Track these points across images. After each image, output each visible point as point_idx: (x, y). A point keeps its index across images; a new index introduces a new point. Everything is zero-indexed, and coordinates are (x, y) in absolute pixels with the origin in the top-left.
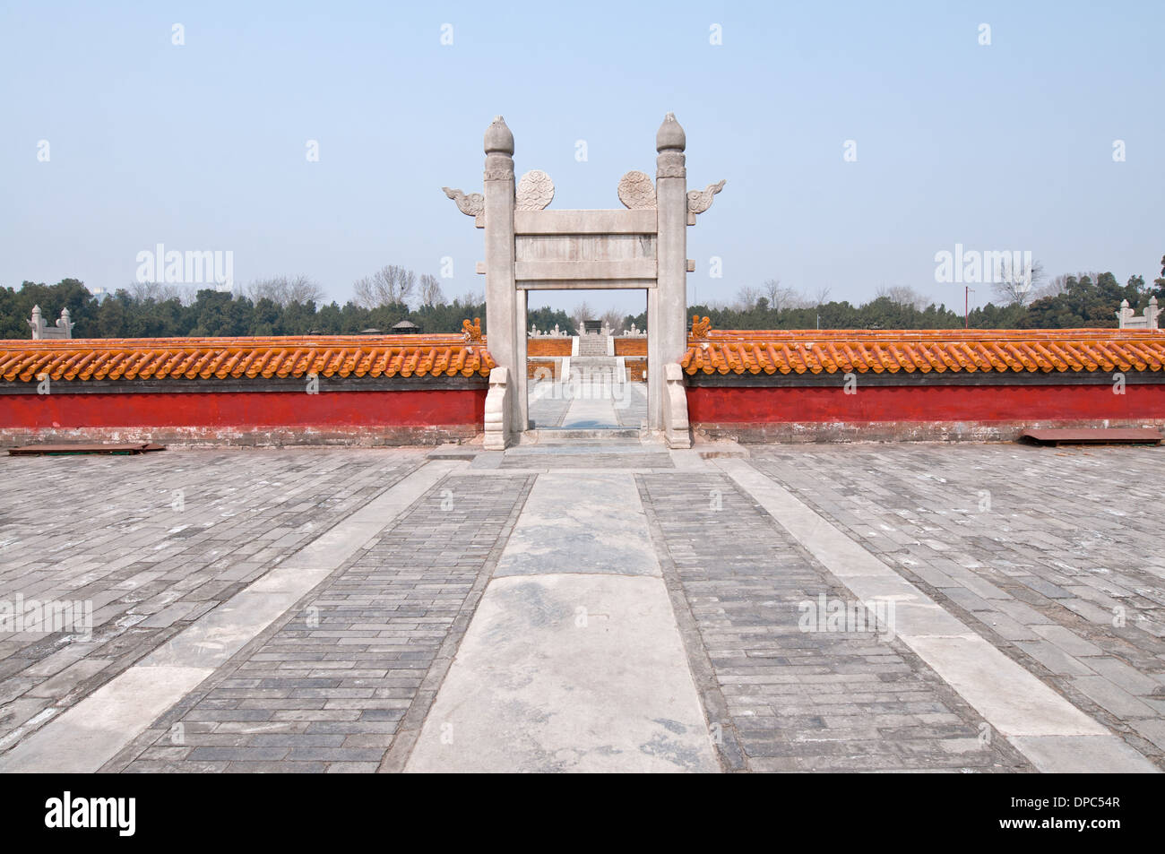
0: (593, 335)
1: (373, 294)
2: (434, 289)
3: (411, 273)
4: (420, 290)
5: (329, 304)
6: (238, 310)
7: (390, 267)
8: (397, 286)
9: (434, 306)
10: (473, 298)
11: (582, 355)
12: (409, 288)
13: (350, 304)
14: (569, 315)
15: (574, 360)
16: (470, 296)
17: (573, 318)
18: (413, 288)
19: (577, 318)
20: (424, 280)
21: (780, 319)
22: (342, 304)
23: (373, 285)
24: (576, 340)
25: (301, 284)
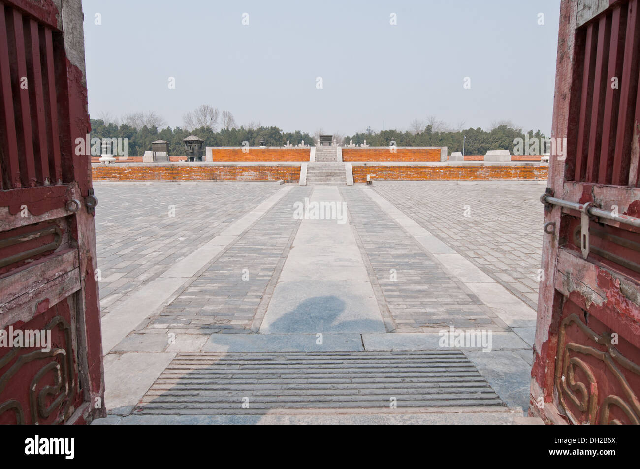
0: (326, 147)
1: (194, 123)
2: (231, 119)
3: (216, 110)
4: (222, 120)
5: (166, 128)
6: (107, 131)
7: (204, 106)
8: (208, 118)
9: (230, 130)
10: (254, 125)
11: (318, 161)
12: (216, 119)
13: (178, 128)
14: (311, 136)
15: (311, 165)
16: (252, 124)
17: (314, 137)
18: (217, 119)
19: (316, 138)
20: (224, 114)
21: (440, 138)
22: (173, 128)
23: (194, 118)
24: (313, 150)
25: (151, 116)
